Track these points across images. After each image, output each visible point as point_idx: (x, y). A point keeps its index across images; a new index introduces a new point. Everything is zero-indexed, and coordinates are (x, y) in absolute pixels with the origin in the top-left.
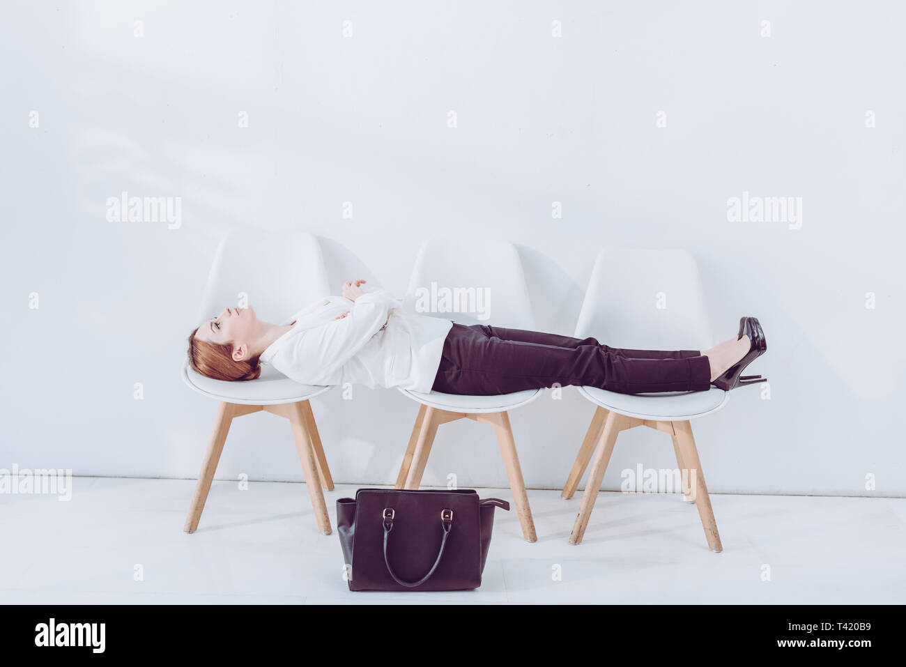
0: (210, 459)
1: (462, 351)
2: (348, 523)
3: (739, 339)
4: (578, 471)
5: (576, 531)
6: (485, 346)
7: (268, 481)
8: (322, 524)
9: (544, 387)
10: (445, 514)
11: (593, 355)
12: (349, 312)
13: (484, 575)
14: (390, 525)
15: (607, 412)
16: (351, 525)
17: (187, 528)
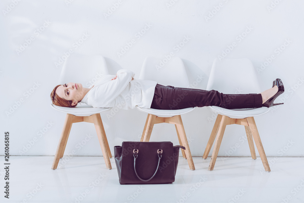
0: (62, 139)
1: (163, 92)
2: (119, 156)
3: (273, 87)
4: (209, 147)
5: (211, 165)
6: (172, 90)
7: (86, 156)
8: (108, 165)
9: (196, 106)
10: (159, 151)
11: (215, 94)
12: (117, 77)
13: (176, 177)
14: (136, 156)
15: (222, 116)
16: (120, 156)
17: (53, 168)
